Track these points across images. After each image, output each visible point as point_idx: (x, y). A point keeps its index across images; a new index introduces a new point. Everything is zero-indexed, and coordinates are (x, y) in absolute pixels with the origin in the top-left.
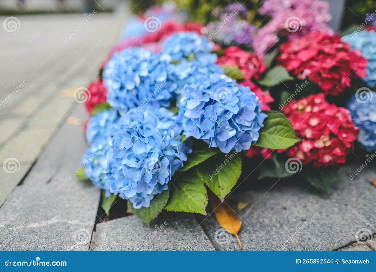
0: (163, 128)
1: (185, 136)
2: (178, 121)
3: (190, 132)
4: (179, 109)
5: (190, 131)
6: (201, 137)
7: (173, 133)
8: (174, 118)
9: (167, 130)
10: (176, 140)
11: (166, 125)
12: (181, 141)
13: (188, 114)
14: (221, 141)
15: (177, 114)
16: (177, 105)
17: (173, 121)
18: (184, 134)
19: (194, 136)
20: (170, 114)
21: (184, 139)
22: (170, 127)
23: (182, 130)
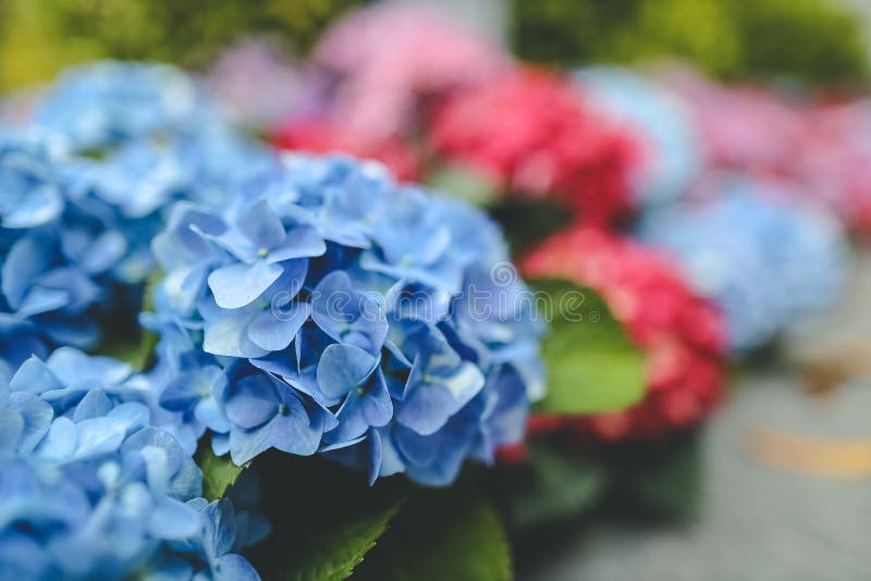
0: (84, 451)
1: (227, 457)
2: (166, 392)
3: (251, 431)
4: (157, 337)
5: (248, 426)
6: (323, 444)
7: (156, 458)
8: (141, 384)
9: (116, 456)
10: (185, 500)
11: (104, 432)
12: (206, 491)
13: (222, 343)
14: (422, 433)
15: (151, 366)
16: (146, 319)
17: (140, 398)
18: (219, 449)
19: (282, 447)
20: (115, 374)
21: (226, 477)
22: (129, 433)
23: (202, 432)
